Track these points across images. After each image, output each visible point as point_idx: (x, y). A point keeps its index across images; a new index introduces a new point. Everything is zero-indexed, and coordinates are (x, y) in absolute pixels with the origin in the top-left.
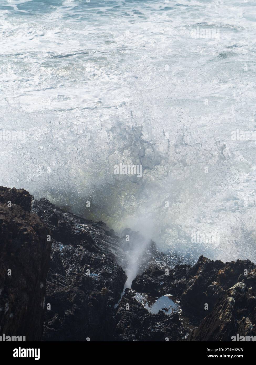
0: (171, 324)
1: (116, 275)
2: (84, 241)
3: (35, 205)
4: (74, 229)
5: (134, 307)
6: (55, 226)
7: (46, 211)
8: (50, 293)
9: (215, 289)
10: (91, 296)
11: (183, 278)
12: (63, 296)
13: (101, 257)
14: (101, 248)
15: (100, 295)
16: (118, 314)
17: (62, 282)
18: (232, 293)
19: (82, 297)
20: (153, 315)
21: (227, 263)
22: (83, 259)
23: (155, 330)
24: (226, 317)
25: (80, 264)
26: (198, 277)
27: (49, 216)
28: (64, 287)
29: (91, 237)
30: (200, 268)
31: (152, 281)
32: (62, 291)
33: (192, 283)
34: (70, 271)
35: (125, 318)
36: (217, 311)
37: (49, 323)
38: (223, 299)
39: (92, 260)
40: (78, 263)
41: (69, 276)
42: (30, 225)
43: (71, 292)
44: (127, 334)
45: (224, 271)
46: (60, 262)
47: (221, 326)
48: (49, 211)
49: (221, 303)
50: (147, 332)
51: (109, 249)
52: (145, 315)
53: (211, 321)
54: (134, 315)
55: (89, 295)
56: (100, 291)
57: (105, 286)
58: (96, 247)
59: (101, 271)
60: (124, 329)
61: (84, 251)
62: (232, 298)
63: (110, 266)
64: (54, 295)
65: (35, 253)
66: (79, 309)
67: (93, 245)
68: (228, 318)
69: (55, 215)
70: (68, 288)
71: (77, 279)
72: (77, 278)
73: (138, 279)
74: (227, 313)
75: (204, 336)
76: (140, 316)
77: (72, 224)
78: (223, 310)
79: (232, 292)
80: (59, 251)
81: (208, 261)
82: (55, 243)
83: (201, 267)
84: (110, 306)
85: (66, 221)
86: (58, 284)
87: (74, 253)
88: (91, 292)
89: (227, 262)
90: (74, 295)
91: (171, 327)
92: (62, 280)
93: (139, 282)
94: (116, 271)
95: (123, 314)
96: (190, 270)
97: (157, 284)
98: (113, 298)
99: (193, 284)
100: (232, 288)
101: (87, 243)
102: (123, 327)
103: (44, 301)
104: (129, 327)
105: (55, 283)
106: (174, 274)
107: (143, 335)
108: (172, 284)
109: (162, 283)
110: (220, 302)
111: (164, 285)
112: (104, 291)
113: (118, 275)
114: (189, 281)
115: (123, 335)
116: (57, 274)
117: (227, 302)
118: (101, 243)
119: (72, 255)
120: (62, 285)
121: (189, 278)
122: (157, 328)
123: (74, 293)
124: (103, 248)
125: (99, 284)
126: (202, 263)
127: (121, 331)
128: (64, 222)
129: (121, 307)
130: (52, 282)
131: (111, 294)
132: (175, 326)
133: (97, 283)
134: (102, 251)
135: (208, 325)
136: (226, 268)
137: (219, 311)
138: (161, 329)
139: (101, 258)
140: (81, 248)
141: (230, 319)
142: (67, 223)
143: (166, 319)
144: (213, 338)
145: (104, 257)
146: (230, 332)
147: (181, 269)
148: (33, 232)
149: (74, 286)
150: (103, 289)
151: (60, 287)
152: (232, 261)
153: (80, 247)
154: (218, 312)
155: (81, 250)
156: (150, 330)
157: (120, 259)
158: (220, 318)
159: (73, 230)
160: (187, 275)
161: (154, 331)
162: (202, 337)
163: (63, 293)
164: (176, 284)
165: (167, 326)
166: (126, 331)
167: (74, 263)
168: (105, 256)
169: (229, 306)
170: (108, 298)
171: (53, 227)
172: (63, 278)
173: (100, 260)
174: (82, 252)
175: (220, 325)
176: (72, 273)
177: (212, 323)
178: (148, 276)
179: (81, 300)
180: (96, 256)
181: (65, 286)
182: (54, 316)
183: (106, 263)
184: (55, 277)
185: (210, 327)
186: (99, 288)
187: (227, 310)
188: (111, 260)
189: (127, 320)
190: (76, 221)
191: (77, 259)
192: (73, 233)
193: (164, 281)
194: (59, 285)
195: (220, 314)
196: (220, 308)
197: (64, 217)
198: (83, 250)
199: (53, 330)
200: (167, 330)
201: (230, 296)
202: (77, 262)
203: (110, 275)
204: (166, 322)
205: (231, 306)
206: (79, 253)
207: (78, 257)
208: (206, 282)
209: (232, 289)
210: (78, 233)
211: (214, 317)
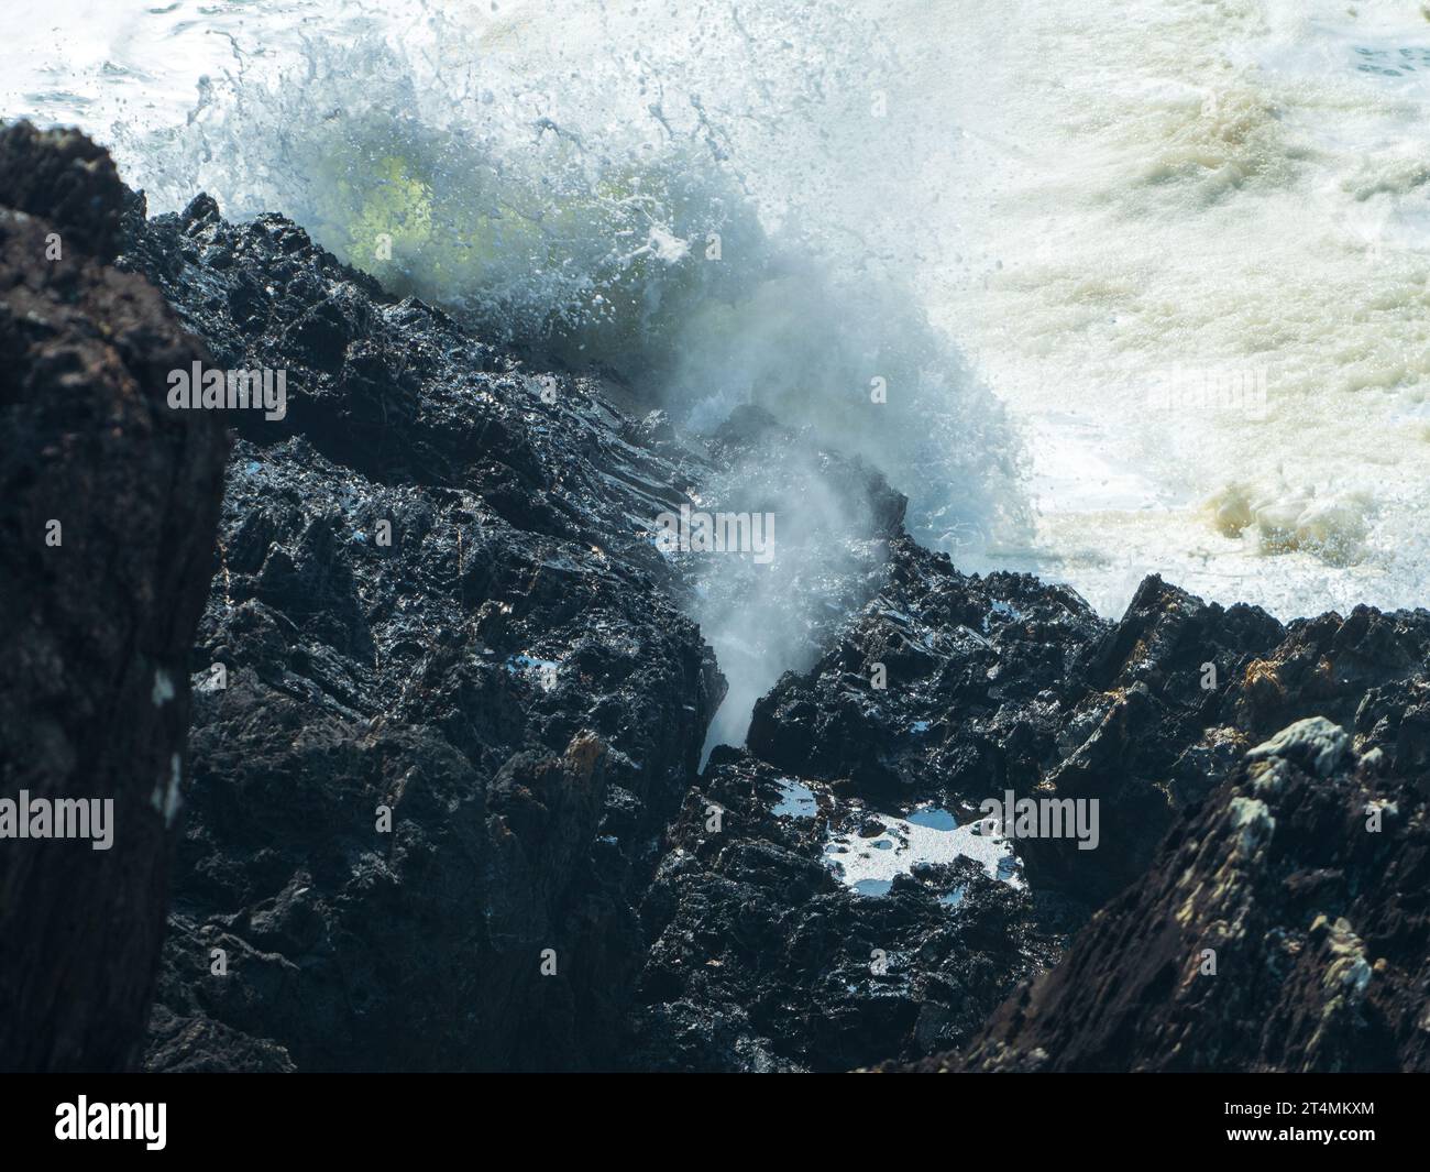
0: (962, 956)
1: (662, 665)
2: (487, 466)
3: (219, 249)
4: (437, 395)
5: (749, 850)
6: (325, 377)
7: (276, 288)
8: (270, 751)
9: (1219, 767)
10: (504, 780)
11: (1041, 699)
12: (341, 774)
13: (579, 562)
14: (588, 510)
15: (555, 773)
16: (660, 889)
17: (340, 695)
18: (1265, 777)
19: (451, 784)
20: (857, 900)
21: (1300, 623)
22: (479, 567)
23: (865, 987)
24: (1215, 913)
25: (456, 596)
26: (1127, 697)
27: (292, 320)
28: (352, 721)
29: (527, 446)
30: (1141, 646)
31: (866, 708)
32: (339, 742)
33: (1090, 728)
34: (399, 634)
35: (698, 914)
36: (1167, 877)
37: (254, 922)
38: (1207, 807)
39: (527, 580)
40: (447, 588)
41: (389, 664)
42: (99, 335)
43: (390, 748)
44: (702, 1000)
45: (1278, 670)
46: (346, 583)
47: (1184, 960)
48: (299, 289)
49: (1192, 833)
50: (819, 996)
51: (637, 520)
52: (815, 898)
53: (1132, 931)
54: (750, 899)
55: (495, 771)
56: (560, 753)
57: (590, 725)
58: (557, 502)
59: (576, 644)
60: (689, 972)
61: (486, 523)
62: (1257, 803)
63: (630, 617)
64: (293, 763)
65: (121, 500)
66: (433, 849)
67: (542, 494)
68: (1229, 916)
69: (331, 311)
70: (373, 730)
71: (432, 678)
72: (429, 673)
73: (790, 698)
74: (1221, 888)
75: (1086, 1017)
76: (783, 904)
77: (426, 366)
78: (1205, 870)
79: (1262, 773)
80: (339, 522)
81: (1190, 610)
82: (322, 471)
83: (1147, 639)
84: (613, 839)
85: (390, 348)
86: (317, 701)
87: (429, 531)
88: (509, 755)
89: (1302, 620)
90: (406, 767)
91: (960, 976)
92: (344, 682)
93: (792, 714)
94: (664, 642)
95: (689, 888)
96: (1085, 656)
97: (895, 726)
98: (637, 793)
99: (1094, 738)
100: (1262, 748)
101: (503, 479)
102: (686, 961)
103: (176, 779)
104: (716, 963)
105: (300, 697)
106: (992, 673)
107: (797, 1013)
108: (978, 729)
109: (921, 726)
110: (1193, 825)
111: (935, 736)
112: (583, 751)
113: (674, 668)
114: (1071, 716)
115: (681, 1008)
116: (316, 649)
117: (1228, 829)
118: (589, 485)
119: (416, 545)
120: (344, 709)
121: (1072, 699)
122: (879, 979)
123: (407, 759)
124: (600, 513)
125: (560, 714)
126: (1153, 618)
127: (668, 984)
128: (381, 355)
129: (680, 852)
130: (284, 690)
131: (623, 776)
132: (980, 967)
133: (550, 704)
134: (590, 530)
135: (1115, 951)
136: (1290, 651)
137: (1179, 873)
138: (902, 980)
139: (579, 569)
140: (470, 504)
141: (1237, 925)
142: (397, 359)
143: (932, 929)
144: (1138, 1026)
145: (597, 564)
146: (1236, 997)
147: (1036, 650)
148: (115, 378)
149: (411, 721)
150: (576, 741)
151: (331, 724)
152: (1326, 615)
153: (466, 500)
154: (1172, 884)
155: (468, 518)
156: (834, 985)
157: (694, 581)
158: (1185, 914)
159: (427, 402)
160: (1062, 685)
161: (859, 991)
162: (1077, 1019)
163: (343, 755)
164: (998, 733)
165: (934, 968)
166: (701, 987)
167: (424, 591)
168: (602, 557)
169: (1240, 851)
170: (604, 795)
171: (314, 381)
172: (349, 670)
173: (574, 578)
174: (475, 533)
175: (1178, 959)
176: (408, 649)
177: (1134, 942)
178: (846, 679)
179: (448, 797)
180: (554, 555)
181: (358, 715)
182: (286, 885)
183: (606, 597)
184: (301, 663)
185: (1122, 965)
186: (557, 738)
187: (1225, 874)
188: (635, 580)
189: (708, 922)
190: (456, 354)
191: (442, 566)
192: (429, 421)
193: (936, 711)
194: (324, 711)
195: (1188, 891)
196: (1188, 860)
197: (379, 327)
198: (483, 518)
199: (278, 961)
200: (935, 989)
201: (1249, 793)
202: (441, 587)
203: (623, 666)
204: (931, 942)
205: (1252, 852)
206: (454, 536)
207: (449, 557)
208: (1172, 727)
209: (1263, 757)
210: (456, 421)
211: (1147, 910)
